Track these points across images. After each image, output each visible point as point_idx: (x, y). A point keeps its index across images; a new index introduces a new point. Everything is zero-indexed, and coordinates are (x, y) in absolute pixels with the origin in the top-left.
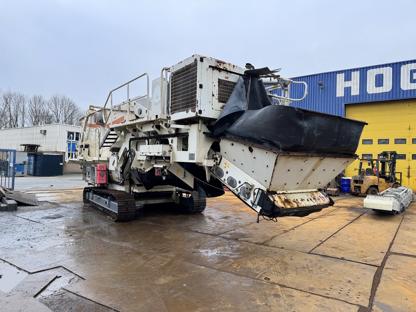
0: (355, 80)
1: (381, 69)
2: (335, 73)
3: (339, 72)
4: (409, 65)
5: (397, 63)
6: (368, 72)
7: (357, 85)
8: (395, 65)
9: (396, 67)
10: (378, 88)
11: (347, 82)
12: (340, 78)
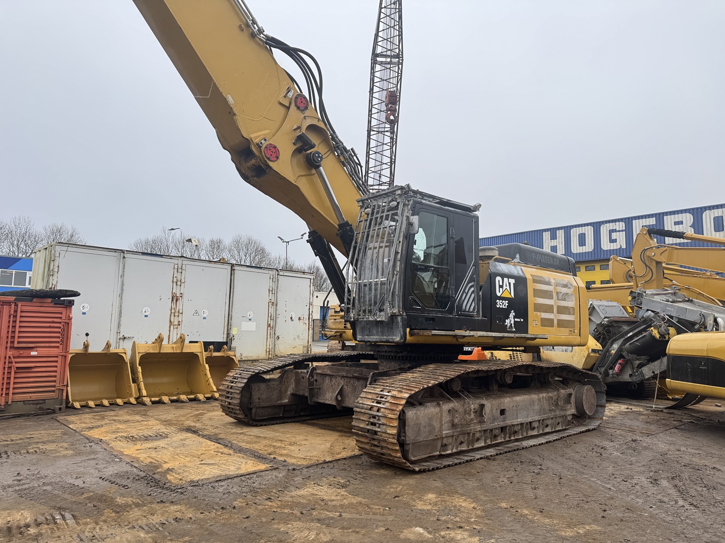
0: (560, 239)
1: (583, 228)
2: (541, 231)
3: (546, 230)
4: (608, 224)
5: (597, 223)
6: (572, 231)
7: (562, 244)
8: (595, 224)
9: (597, 226)
10: (581, 247)
11: (553, 241)
12: (546, 236)
